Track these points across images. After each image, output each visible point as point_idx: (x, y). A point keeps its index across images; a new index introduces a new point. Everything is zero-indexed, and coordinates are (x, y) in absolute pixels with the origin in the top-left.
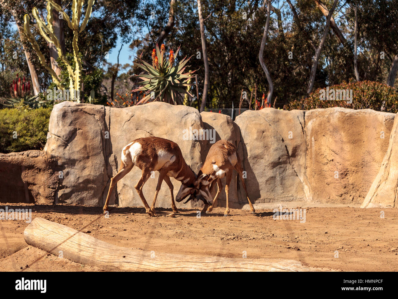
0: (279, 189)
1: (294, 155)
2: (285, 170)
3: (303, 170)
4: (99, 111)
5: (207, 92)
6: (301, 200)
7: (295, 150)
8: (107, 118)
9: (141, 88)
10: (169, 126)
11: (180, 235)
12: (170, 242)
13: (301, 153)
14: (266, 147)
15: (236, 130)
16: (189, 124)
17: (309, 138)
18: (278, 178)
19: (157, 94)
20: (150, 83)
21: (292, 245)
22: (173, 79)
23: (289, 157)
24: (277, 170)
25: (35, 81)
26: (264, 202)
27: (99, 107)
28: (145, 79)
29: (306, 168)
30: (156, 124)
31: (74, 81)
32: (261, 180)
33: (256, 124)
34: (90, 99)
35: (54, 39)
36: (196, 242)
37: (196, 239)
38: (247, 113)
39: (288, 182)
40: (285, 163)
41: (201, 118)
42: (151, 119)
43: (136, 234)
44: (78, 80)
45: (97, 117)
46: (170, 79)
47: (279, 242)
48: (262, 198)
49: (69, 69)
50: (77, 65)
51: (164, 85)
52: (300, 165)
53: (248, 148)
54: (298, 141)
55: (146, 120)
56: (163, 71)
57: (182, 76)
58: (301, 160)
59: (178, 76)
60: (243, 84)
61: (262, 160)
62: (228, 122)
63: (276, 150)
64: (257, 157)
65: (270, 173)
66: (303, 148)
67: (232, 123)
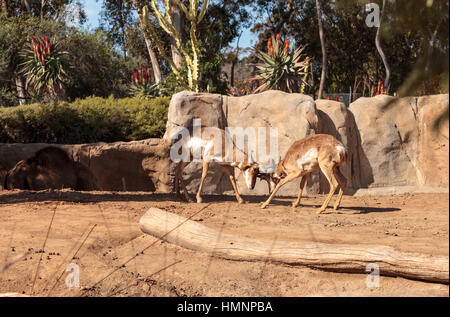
0: (392, 174)
1: (407, 140)
2: (398, 155)
3: (415, 156)
4: (216, 100)
5: (325, 77)
6: (413, 184)
7: (408, 136)
8: (224, 106)
9: (257, 77)
10: (284, 113)
11: (286, 222)
12: (277, 229)
13: (413, 138)
14: (379, 133)
15: (350, 117)
16: (304, 112)
17: (421, 124)
18: (391, 163)
19: (272, 82)
20: (266, 72)
21: (391, 231)
22: (289, 67)
23: (401, 143)
24: (390, 156)
25: (156, 68)
26: (377, 186)
27: (216, 96)
28: (261, 68)
29: (418, 153)
30: (272, 112)
31: (192, 71)
32: (374, 166)
33: (369, 111)
34: (208, 88)
35: (172, 30)
36: (301, 229)
37: (301, 226)
38: (361, 100)
39: (401, 167)
40: (398, 148)
41: (315, 106)
42: (267, 107)
43: (245, 222)
44: (196, 69)
45: (215, 106)
46: (286, 67)
47: (380, 228)
48: (375, 182)
49: (188, 58)
50: (195, 54)
51: (279, 74)
52: (412, 151)
53: (362, 134)
54: (410, 127)
55: (262, 108)
56: (278, 60)
57: (297, 65)
58: (414, 145)
59: (293, 64)
60: (361, 68)
61: (375, 146)
62: (342, 109)
63: (389, 136)
64: (369, 143)
65: (383, 158)
66: (415, 133)
67: (345, 110)
